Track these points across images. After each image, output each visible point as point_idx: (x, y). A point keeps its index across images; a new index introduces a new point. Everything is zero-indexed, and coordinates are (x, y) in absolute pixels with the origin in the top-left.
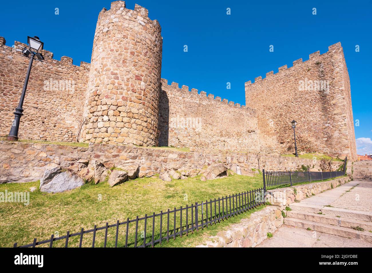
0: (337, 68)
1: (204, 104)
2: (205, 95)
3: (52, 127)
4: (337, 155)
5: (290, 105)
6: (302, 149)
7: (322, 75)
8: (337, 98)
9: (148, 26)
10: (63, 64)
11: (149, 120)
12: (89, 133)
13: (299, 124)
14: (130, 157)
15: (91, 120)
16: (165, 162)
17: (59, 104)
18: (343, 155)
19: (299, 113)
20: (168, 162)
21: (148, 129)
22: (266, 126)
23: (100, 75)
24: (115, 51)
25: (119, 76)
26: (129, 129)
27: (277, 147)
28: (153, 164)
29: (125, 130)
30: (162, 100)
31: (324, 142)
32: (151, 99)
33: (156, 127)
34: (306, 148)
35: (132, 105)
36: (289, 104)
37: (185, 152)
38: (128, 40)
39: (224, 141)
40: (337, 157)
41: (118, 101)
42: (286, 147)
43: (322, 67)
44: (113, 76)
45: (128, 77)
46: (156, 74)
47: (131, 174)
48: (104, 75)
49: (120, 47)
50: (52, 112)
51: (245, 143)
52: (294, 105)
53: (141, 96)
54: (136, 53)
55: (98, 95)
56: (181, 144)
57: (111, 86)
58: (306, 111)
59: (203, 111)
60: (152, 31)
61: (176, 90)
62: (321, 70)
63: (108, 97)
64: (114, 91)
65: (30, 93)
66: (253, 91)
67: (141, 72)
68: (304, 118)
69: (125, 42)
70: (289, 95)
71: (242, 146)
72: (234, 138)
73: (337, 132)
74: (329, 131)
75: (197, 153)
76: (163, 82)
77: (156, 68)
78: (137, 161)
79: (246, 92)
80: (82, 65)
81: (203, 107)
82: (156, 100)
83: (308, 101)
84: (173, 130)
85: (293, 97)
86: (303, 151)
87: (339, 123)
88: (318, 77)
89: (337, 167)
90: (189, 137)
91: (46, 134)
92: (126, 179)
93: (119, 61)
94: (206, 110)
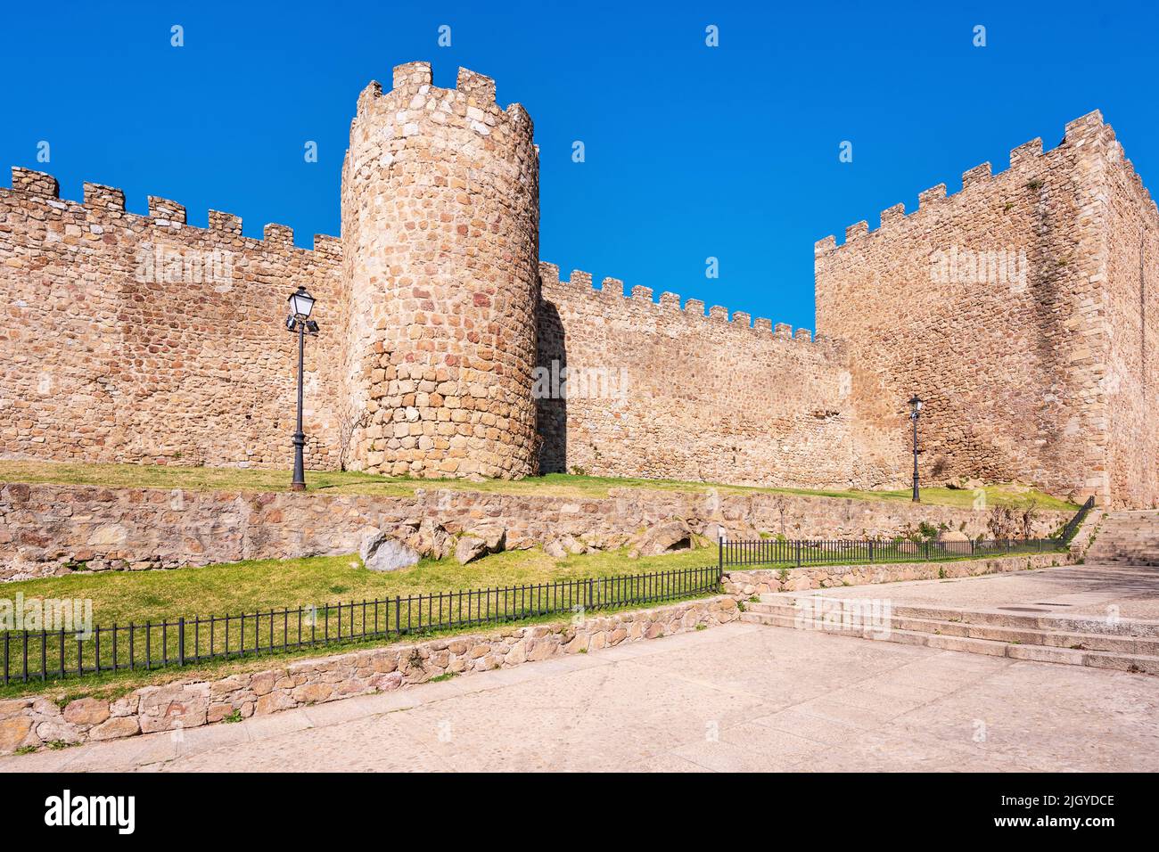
0: (1086, 205)
1: (672, 333)
2: (676, 306)
3: (270, 428)
4: (1069, 491)
5: (949, 328)
6: (975, 472)
7: (1045, 228)
8: (1083, 311)
9: (498, 136)
10: (270, 247)
11: (514, 411)
12: (374, 450)
13: (971, 393)
14: (489, 513)
15: (377, 418)
16: (555, 520)
17: (278, 366)
18: (1084, 491)
19: (974, 355)
20: (559, 521)
21: (513, 435)
22: (873, 398)
23: (386, 297)
24: (417, 227)
25: (433, 299)
26: (468, 438)
27: (903, 464)
28: (532, 525)
29: (458, 441)
30: (543, 333)
31: (1037, 450)
32: (515, 355)
33: (531, 427)
34: (985, 468)
35: (471, 377)
36: (944, 325)
37: (597, 500)
38: (449, 190)
39: (734, 449)
40: (1070, 496)
41: (438, 367)
42: (929, 465)
43: (1046, 199)
44: (419, 302)
45: (456, 300)
46: (527, 277)
47: (492, 544)
48: (396, 299)
49: (430, 215)
50: (264, 389)
51: (802, 453)
52: (960, 327)
53: (490, 349)
54: (470, 228)
55: (387, 353)
56: (602, 460)
57: (415, 330)
58: (992, 349)
59: (668, 357)
60: (509, 146)
61: (584, 296)
62: (1041, 211)
63: (412, 358)
64: (426, 340)
65: (206, 341)
66: (839, 273)
67: (487, 282)
68: (987, 373)
69: (441, 197)
70: (946, 295)
71: (790, 461)
72: (768, 437)
73: (1075, 419)
74: (1053, 418)
75: (624, 501)
76: (546, 275)
77: (525, 260)
78: (502, 520)
79: (819, 278)
80: (319, 245)
81: (668, 344)
82: (530, 352)
83: (1000, 316)
84: (579, 420)
85: (959, 300)
86: (975, 479)
87: (1083, 393)
88: (1032, 234)
89: (1051, 527)
90: (627, 442)
91: (260, 446)
92: (484, 552)
93: (430, 256)
94: (678, 352)
